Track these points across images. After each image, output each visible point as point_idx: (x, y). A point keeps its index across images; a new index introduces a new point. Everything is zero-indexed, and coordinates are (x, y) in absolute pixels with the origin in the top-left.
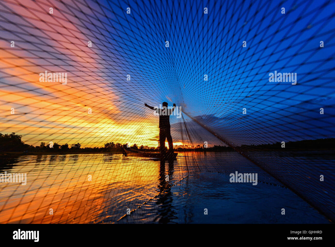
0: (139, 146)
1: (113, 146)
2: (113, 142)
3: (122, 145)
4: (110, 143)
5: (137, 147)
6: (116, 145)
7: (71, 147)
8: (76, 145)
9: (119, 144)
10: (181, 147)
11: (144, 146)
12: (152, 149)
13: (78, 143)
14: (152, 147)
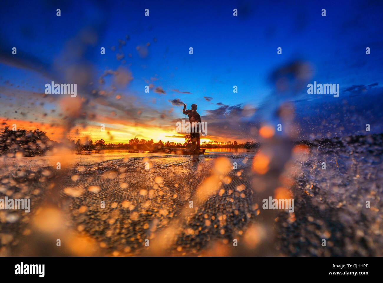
0: (165, 142)
1: (138, 142)
2: (137, 139)
3: (146, 141)
4: (134, 139)
5: (162, 144)
6: (141, 141)
7: (95, 143)
8: (100, 141)
9: (144, 140)
10: (210, 143)
11: (169, 142)
12: (179, 146)
13: (101, 139)
14: (179, 144)
